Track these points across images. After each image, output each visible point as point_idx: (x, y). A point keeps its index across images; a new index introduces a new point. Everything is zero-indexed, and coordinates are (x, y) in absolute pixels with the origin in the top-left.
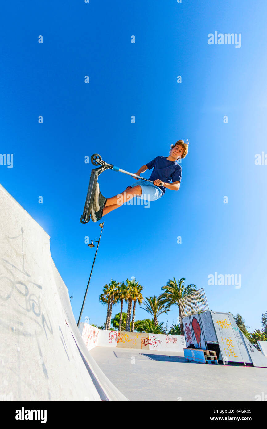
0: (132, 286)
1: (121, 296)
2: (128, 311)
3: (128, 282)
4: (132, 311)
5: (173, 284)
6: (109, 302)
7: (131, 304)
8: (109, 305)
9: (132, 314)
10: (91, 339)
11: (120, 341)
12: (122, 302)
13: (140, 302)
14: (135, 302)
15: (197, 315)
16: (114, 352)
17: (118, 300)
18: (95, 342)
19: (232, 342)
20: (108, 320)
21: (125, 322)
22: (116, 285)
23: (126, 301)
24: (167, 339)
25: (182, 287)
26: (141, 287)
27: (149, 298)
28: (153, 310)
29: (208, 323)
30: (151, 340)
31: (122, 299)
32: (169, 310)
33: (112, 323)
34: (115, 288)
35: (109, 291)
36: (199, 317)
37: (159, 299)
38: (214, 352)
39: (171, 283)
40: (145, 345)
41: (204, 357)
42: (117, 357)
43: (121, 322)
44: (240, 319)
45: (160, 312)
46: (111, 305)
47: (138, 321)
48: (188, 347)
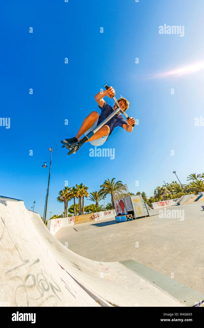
0: (80, 188)
1: (73, 195)
2: (79, 203)
3: (77, 186)
4: (82, 202)
5: (108, 182)
6: (65, 200)
7: (81, 199)
8: (65, 202)
9: (82, 204)
10: (57, 226)
11: (76, 221)
12: (74, 199)
13: (86, 197)
14: (83, 197)
15: (123, 199)
16: (74, 228)
17: (71, 198)
18: (59, 226)
19: (140, 208)
20: (66, 211)
21: (77, 209)
22: (69, 189)
23: (77, 197)
24: (105, 213)
25: (113, 184)
26: (87, 188)
27: (92, 193)
28: (95, 199)
29: (129, 202)
30: (95, 216)
31: (74, 197)
32: (105, 197)
33: (68, 211)
34: (68, 192)
35: (64, 194)
36: (124, 199)
37: (99, 193)
38: (131, 215)
39: (107, 182)
40: (92, 219)
41: (126, 218)
42: (77, 231)
43: (75, 210)
44: (144, 194)
45: (100, 199)
46: (67, 202)
47: (86, 206)
48: (117, 215)
